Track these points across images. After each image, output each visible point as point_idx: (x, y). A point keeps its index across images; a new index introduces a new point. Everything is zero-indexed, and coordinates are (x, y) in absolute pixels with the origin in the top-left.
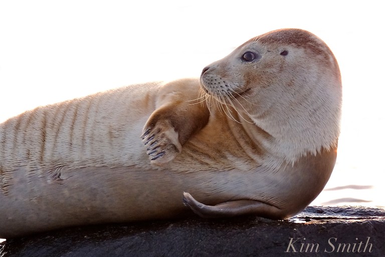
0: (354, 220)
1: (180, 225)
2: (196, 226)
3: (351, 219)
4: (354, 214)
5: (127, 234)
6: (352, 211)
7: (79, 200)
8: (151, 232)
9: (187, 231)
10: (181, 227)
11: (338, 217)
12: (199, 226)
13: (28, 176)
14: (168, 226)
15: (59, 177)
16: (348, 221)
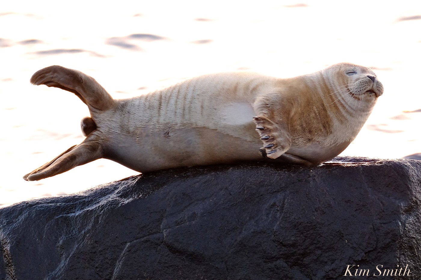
0: (350, 164)
1: (237, 168)
2: (247, 169)
3: (348, 164)
4: (350, 161)
5: (202, 174)
6: (349, 159)
7: (179, 148)
8: (218, 172)
9: (242, 172)
10: (237, 169)
11: (339, 163)
12: (249, 169)
13: (151, 132)
14: (229, 169)
15: (168, 134)
16: (345, 165)
